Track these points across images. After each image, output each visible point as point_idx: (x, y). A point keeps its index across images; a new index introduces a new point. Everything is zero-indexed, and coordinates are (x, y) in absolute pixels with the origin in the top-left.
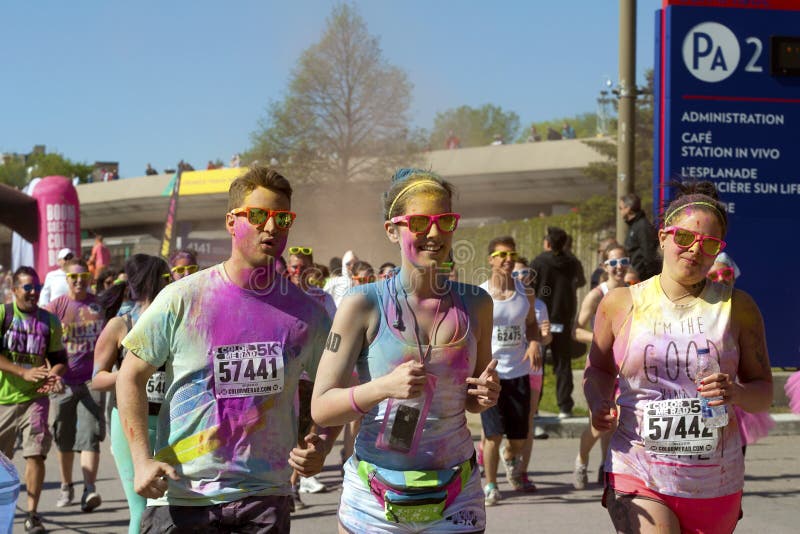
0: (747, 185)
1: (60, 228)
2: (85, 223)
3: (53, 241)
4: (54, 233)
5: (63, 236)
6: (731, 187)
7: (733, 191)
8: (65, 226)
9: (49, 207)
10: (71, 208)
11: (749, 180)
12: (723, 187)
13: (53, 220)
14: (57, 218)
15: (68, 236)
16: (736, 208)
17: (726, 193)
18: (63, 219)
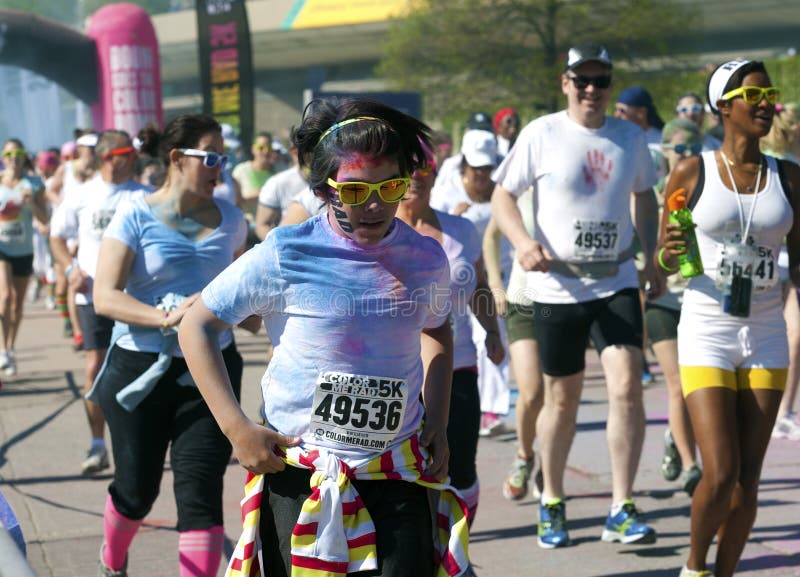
1: (131, 80)
2: (167, 71)
3: (121, 100)
4: (122, 89)
5: (135, 92)
8: (139, 79)
9: (114, 50)
10: (146, 52)
13: (121, 70)
14: (127, 66)
15: (144, 93)
18: (136, 66)
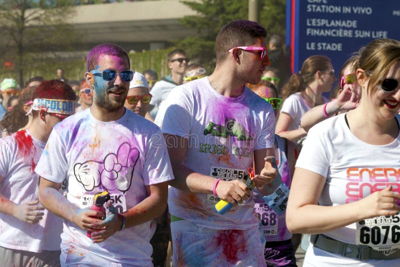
0: (350, 32)
6: (340, 33)
7: (341, 35)
11: (352, 28)
12: (335, 33)
16: (343, 47)
17: (336, 37)
